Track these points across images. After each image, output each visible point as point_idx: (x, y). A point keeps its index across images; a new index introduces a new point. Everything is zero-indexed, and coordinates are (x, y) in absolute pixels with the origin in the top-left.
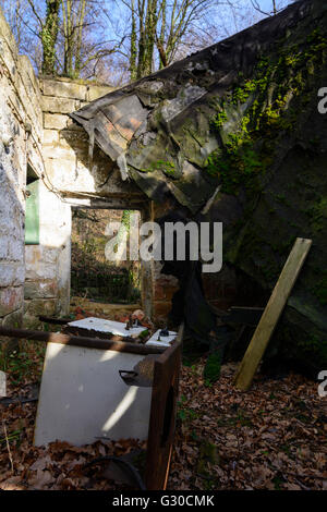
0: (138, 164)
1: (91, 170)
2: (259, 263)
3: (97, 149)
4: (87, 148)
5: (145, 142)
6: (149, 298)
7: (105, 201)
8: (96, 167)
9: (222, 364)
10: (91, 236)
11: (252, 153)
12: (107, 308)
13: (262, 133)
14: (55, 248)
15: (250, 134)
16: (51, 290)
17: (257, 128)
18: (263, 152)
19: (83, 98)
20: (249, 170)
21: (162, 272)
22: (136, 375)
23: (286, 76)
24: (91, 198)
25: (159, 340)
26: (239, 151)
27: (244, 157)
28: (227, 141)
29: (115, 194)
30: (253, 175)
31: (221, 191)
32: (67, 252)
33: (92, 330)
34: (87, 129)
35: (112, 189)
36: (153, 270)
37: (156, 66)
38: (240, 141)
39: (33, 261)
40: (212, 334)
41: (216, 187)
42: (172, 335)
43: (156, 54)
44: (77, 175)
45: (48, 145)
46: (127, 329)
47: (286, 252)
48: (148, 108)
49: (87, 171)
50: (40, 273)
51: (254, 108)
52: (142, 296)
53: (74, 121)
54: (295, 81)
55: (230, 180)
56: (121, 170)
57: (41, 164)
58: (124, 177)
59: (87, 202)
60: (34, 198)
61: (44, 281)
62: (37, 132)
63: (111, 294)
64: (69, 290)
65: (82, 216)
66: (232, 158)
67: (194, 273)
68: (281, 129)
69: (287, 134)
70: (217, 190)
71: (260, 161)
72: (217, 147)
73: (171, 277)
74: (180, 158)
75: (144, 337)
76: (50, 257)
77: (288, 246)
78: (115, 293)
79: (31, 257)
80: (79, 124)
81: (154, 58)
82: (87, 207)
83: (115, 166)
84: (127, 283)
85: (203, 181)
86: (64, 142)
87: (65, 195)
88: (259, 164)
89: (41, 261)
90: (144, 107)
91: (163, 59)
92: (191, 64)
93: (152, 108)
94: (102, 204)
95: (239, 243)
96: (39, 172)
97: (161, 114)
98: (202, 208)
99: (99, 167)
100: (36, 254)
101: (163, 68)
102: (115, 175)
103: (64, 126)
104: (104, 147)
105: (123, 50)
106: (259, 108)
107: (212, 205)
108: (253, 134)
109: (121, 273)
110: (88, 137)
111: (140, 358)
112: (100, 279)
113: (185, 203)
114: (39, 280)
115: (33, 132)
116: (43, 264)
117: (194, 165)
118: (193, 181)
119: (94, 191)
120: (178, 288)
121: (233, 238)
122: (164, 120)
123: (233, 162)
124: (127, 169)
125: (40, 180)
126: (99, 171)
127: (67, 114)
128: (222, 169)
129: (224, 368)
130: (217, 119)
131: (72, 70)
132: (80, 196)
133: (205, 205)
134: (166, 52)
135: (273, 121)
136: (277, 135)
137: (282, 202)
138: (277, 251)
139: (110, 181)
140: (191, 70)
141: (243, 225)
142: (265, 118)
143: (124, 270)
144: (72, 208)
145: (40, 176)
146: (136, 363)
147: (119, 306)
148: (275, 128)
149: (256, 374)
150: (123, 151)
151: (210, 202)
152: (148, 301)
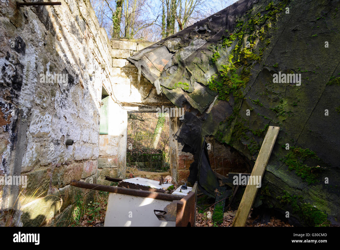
0: (166, 85)
1: (139, 89)
2: (245, 143)
3: (143, 77)
4: (137, 77)
5: (171, 72)
6: (175, 168)
7: (147, 107)
8: (142, 88)
9: (225, 212)
10: (139, 130)
11: (236, 75)
12: (149, 174)
13: (241, 63)
14: (117, 137)
15: (235, 64)
16: (115, 162)
17: (239, 61)
18: (243, 74)
19: (135, 50)
20: (235, 85)
21: (183, 151)
22: (165, 213)
23: (254, 30)
24: (139, 106)
25: (181, 191)
26: (228, 74)
27: (231, 78)
28: (220, 69)
29: (153, 103)
30: (238, 88)
31: (218, 99)
32: (125, 139)
33: (138, 185)
34: (137, 66)
35: (152, 100)
36: (177, 150)
37: (177, 30)
38: (228, 69)
39: (104, 145)
40: (216, 191)
41: (215, 96)
42: (189, 189)
43: (176, 25)
44: (131, 92)
45: (114, 76)
46: (160, 184)
47: (263, 135)
48: (172, 53)
49: (136, 90)
50: (108, 152)
51: (236, 49)
52: (171, 167)
53: (130, 62)
54: (260, 32)
55: (223, 92)
56: (157, 89)
57: (110, 87)
58: (159, 93)
59: (137, 109)
60: (106, 106)
61: (111, 157)
62: (109, 69)
63: (152, 166)
64: (126, 163)
65: (134, 118)
66: (224, 79)
67: (203, 150)
68: (254, 60)
69: (257, 63)
70: (216, 98)
71: (242, 80)
72: (214, 73)
73: (188, 154)
74: (192, 80)
75: (171, 190)
76: (114, 142)
77: (263, 132)
78: (154, 166)
79: (103, 142)
80: (132, 64)
81: (175, 27)
82: (137, 112)
83: (153, 87)
84: (162, 159)
85: (207, 93)
86: (124, 74)
87: (124, 104)
88: (241, 81)
89: (109, 144)
90: (170, 52)
91: (180, 26)
92: (197, 27)
93: (175, 53)
94: (146, 109)
95: (231, 131)
96: (109, 92)
97: (180, 56)
98: (206, 110)
99: (144, 87)
100: (106, 140)
101: (180, 31)
102: (153, 92)
103: (124, 65)
104: (147, 76)
105: (157, 23)
106: (239, 49)
107: (213, 107)
108: (237, 64)
109: (158, 153)
110: (137, 71)
111: (168, 203)
112: (145, 156)
113: (196, 107)
114: (107, 156)
115: (106, 69)
116: (110, 147)
117: (201, 84)
118: (200, 93)
119: (141, 102)
120: (193, 161)
121: (227, 128)
122: (181, 59)
123: (225, 81)
124: (160, 88)
125: (109, 97)
126: (144, 90)
127: (126, 59)
128: (218, 86)
129: (226, 215)
130: (213, 57)
131: (129, 35)
132: (133, 105)
133: (208, 108)
134: (182, 23)
135: (248, 56)
136: (251, 64)
137: (258, 104)
138: (257, 135)
139: (151, 96)
140: (197, 30)
141: (233, 119)
142: (243, 54)
143: (160, 151)
144: (128, 112)
145: (109, 94)
146: (165, 206)
147: (157, 173)
148: (250, 60)
149: (248, 219)
150: (158, 77)
151: (211, 106)
152: (174, 170)
